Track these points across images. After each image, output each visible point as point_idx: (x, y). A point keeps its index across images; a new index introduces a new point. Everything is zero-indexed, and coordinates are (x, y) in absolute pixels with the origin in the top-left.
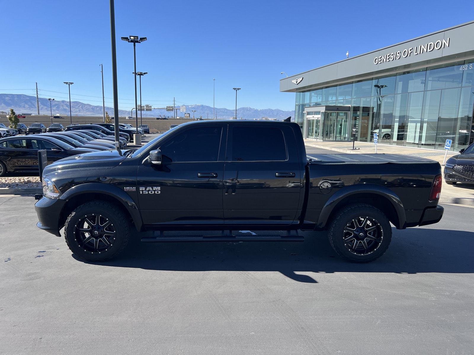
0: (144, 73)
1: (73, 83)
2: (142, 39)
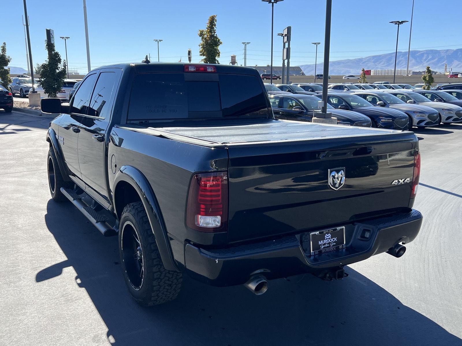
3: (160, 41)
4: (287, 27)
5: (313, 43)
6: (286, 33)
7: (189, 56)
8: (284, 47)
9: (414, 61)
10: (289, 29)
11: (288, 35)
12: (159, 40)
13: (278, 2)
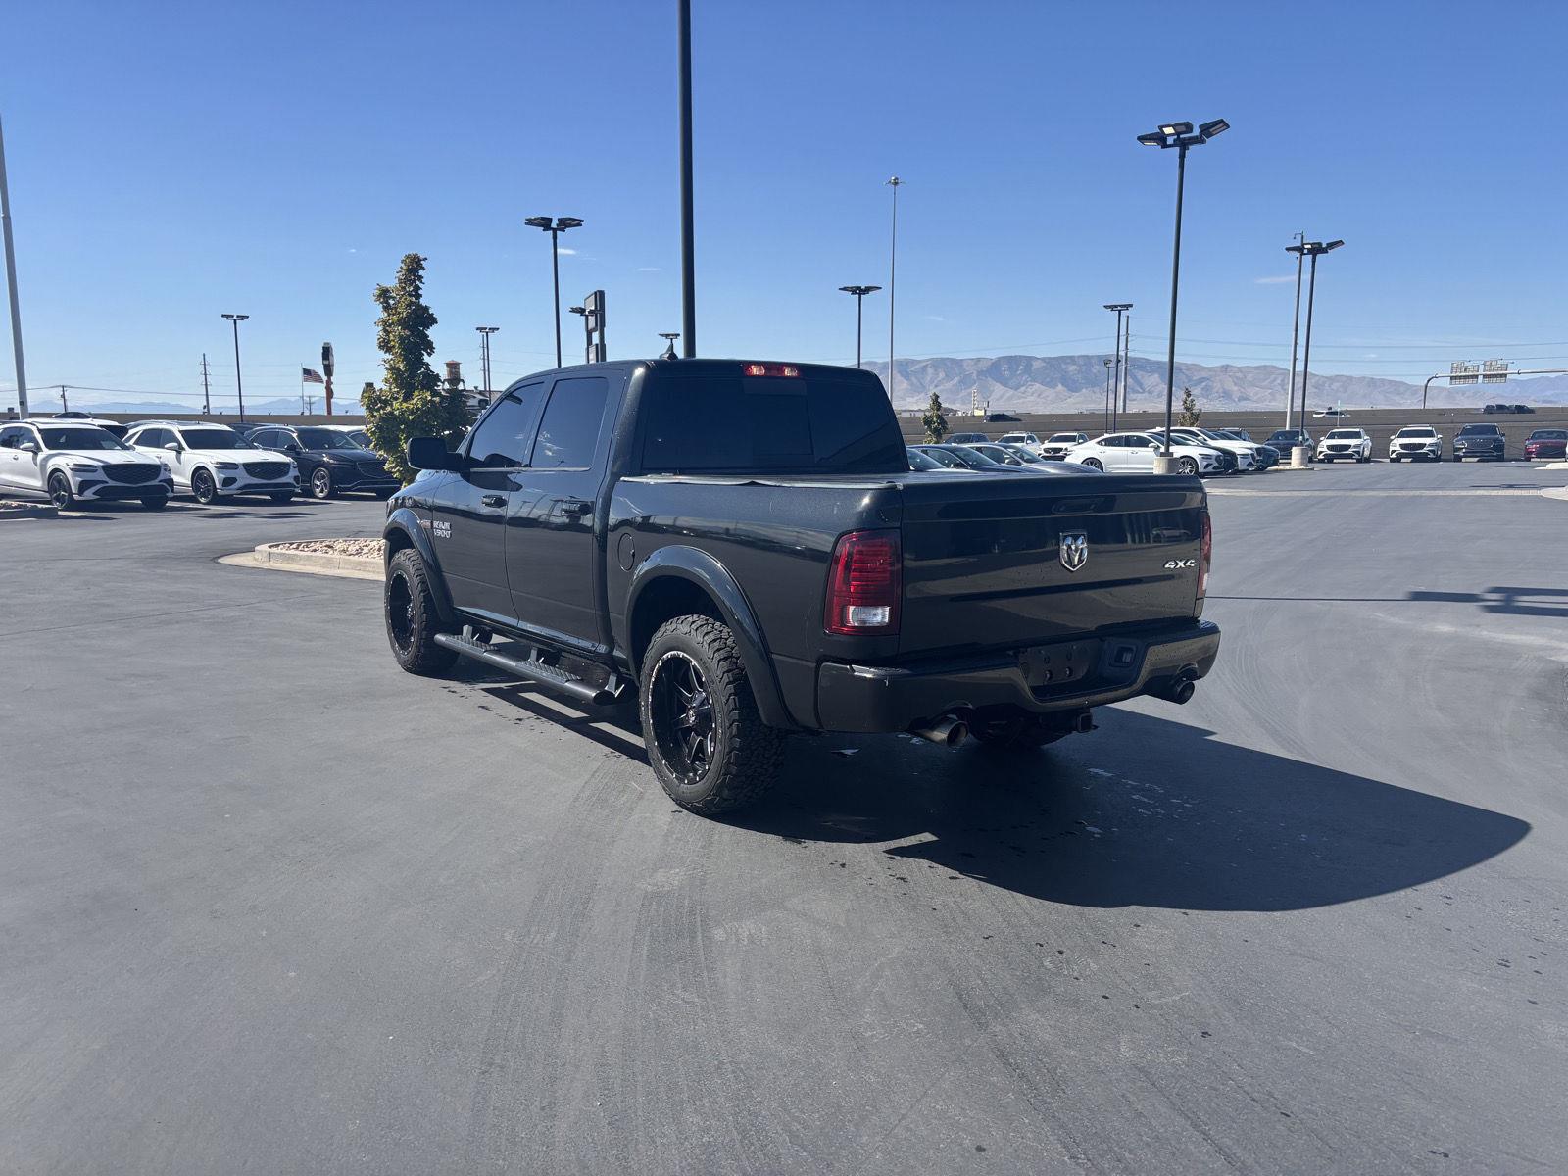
0: (1331, 245)
1: (1131, 305)
2: (1208, 130)
3: (242, 317)
4: (593, 292)
5: (662, 335)
6: (593, 308)
7: (327, 362)
8: (589, 342)
9: (905, 384)
10: (600, 296)
11: (599, 312)
12: (238, 316)
13: (567, 230)
